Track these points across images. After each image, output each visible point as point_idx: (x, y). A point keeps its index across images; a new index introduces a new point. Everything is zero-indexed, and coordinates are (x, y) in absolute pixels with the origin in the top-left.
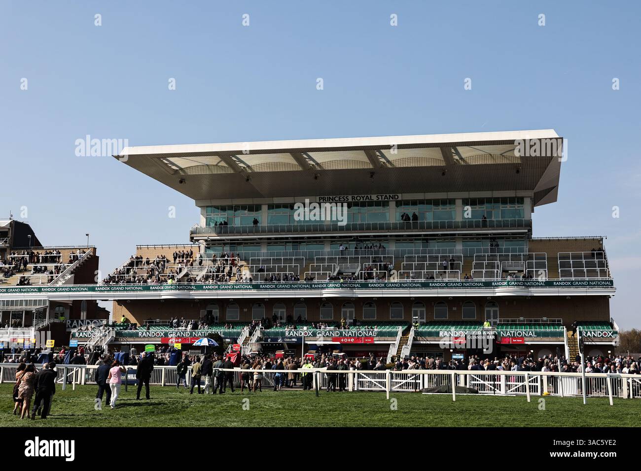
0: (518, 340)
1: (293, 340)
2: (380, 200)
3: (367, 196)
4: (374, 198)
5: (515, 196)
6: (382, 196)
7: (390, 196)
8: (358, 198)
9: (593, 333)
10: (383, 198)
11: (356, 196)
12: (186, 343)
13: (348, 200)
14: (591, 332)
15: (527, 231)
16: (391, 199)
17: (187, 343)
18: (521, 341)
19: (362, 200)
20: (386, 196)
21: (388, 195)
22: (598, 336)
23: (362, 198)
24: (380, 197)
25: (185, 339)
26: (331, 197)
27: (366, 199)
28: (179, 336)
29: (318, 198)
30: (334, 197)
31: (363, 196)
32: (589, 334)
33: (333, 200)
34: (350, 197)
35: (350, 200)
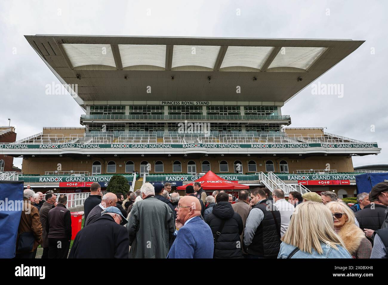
0: (345, 182)
1: (173, 183)
2: (198, 104)
3: (191, 102)
4: (195, 103)
6: (199, 102)
7: (204, 102)
8: (186, 103)
10: (200, 104)
11: (184, 102)
12: (81, 187)
13: (179, 104)
15: (288, 122)
16: (205, 104)
17: (83, 187)
18: (348, 182)
19: (187, 104)
20: (202, 102)
21: (203, 102)
23: (188, 103)
24: (198, 103)
25: (81, 183)
26: (169, 102)
27: (190, 104)
28: (75, 181)
29: (161, 102)
30: (171, 102)
31: (188, 102)
33: (170, 104)
34: (181, 103)
35: (181, 104)
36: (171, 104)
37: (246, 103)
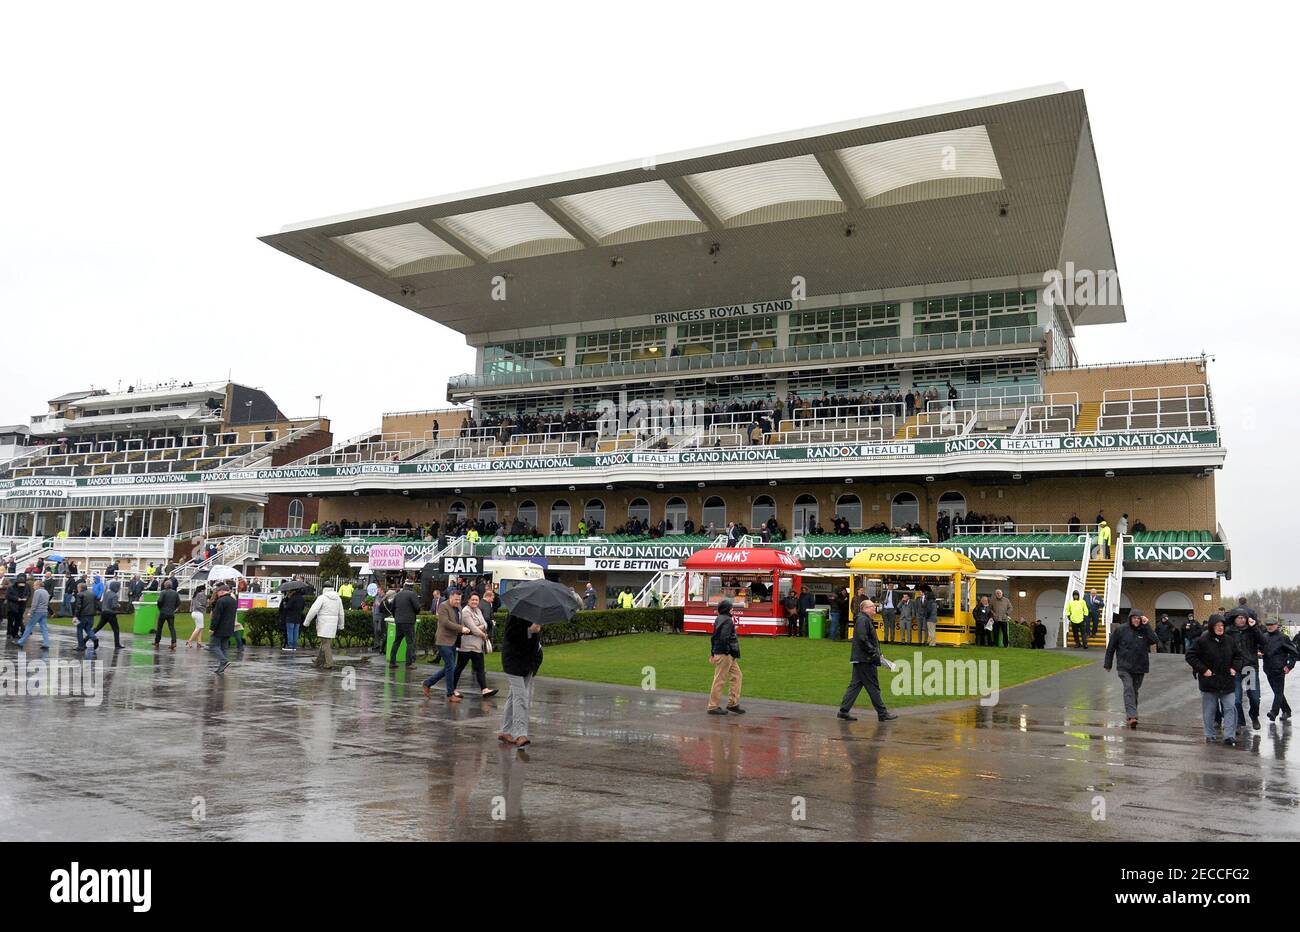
2: (760, 312)
3: (736, 308)
4: (749, 309)
5: (1016, 286)
6: (762, 305)
7: (776, 304)
8: (722, 313)
9: (1161, 550)
10: (765, 310)
11: (717, 309)
14: (1156, 549)
15: (1037, 350)
16: (779, 310)
19: (727, 315)
20: (770, 304)
22: (1175, 558)
23: (727, 312)
26: (675, 314)
29: (653, 316)
30: (680, 313)
32: (1151, 552)
33: (678, 319)
34: (707, 312)
35: (708, 317)
36: (681, 321)
37: (918, 292)
